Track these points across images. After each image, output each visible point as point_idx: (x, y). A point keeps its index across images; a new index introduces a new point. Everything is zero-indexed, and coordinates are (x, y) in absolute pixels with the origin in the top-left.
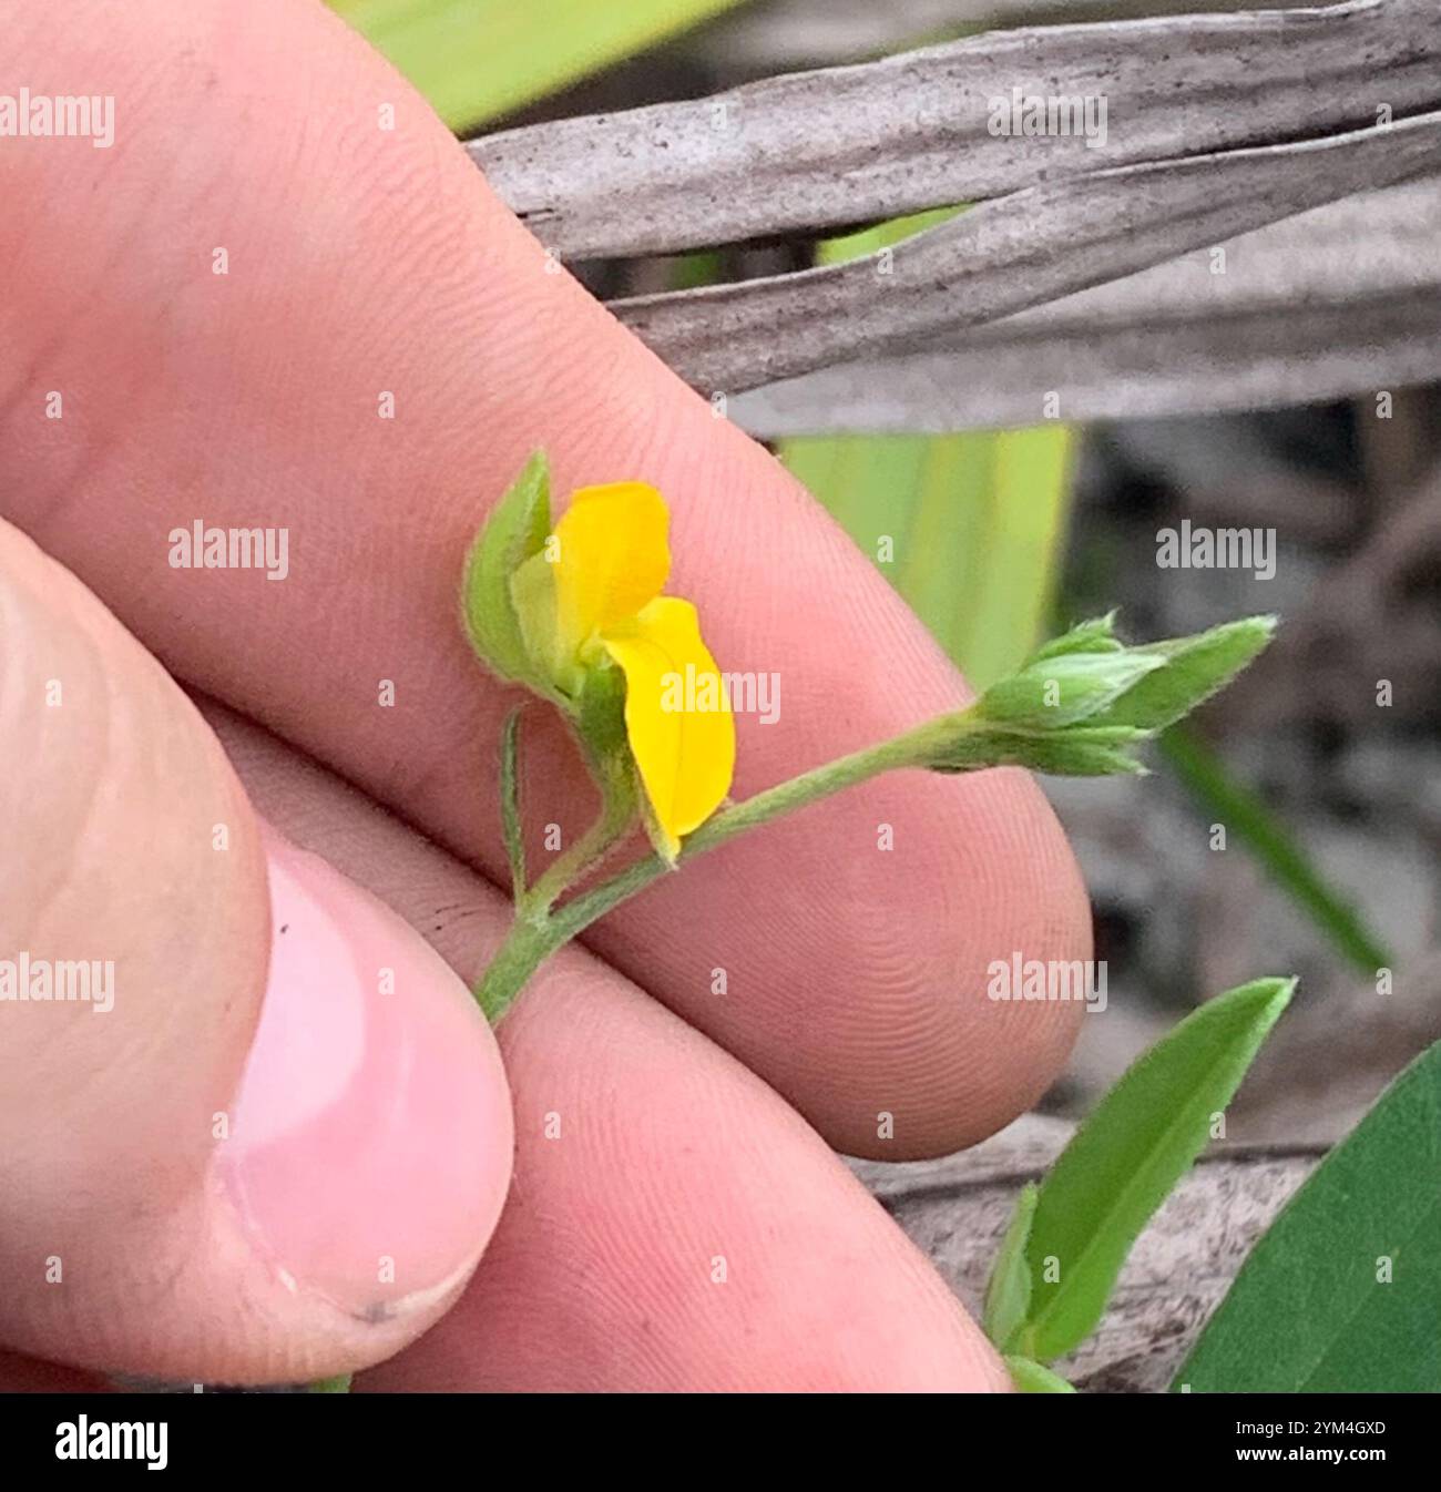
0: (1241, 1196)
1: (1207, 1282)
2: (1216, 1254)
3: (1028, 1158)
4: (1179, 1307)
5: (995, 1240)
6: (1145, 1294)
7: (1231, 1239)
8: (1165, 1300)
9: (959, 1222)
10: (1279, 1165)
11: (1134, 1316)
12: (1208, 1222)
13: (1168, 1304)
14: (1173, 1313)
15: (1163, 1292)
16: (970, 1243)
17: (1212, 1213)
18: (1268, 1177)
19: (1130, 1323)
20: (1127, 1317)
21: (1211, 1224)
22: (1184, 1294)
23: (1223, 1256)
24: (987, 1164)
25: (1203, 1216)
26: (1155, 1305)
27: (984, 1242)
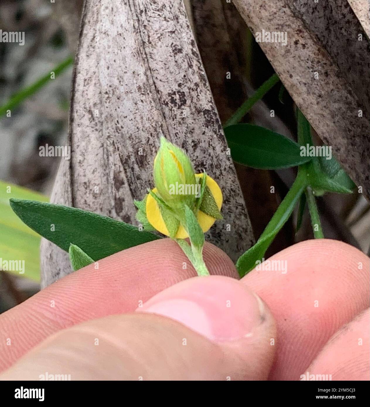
0: (82, 121)
1: (104, 133)
2: (96, 130)
3: (67, 177)
4: (109, 141)
5: (88, 189)
6: (105, 150)
7: (93, 125)
8: (107, 145)
9: (82, 197)
10: (75, 110)
11: (111, 154)
12: (88, 131)
13: (108, 144)
14: (111, 143)
15: (105, 145)
16: (88, 195)
17: (86, 130)
18: (78, 114)
19: (112, 155)
20: (111, 155)
21: (89, 130)
22: (106, 140)
23: (97, 128)
24: (68, 188)
25: (86, 132)
26: (108, 148)
27: (88, 191)
